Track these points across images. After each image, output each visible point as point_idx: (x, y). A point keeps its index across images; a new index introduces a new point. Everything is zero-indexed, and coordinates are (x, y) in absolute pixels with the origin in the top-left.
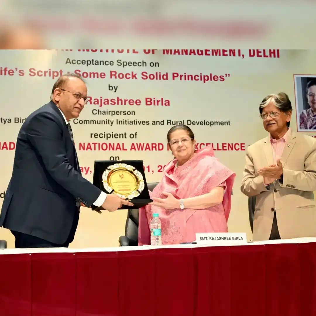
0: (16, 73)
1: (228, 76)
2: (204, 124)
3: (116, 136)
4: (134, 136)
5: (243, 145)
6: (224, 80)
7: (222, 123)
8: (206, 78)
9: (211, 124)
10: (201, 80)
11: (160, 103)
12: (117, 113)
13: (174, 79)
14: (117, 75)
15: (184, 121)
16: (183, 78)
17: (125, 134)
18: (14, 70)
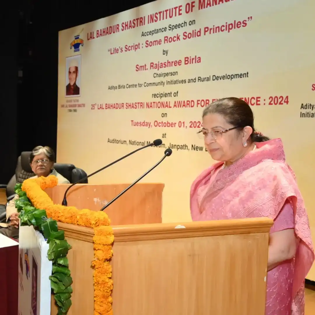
0: (120, 50)
1: (250, 19)
2: (225, 78)
3: (166, 95)
4: (176, 94)
5: (258, 99)
6: (246, 24)
7: (241, 76)
8: (231, 26)
9: (231, 77)
10: (226, 30)
11: (194, 61)
12: (167, 74)
13: (205, 34)
14: (168, 40)
15: (210, 76)
16: (212, 31)
17: (171, 93)
18: (119, 49)
